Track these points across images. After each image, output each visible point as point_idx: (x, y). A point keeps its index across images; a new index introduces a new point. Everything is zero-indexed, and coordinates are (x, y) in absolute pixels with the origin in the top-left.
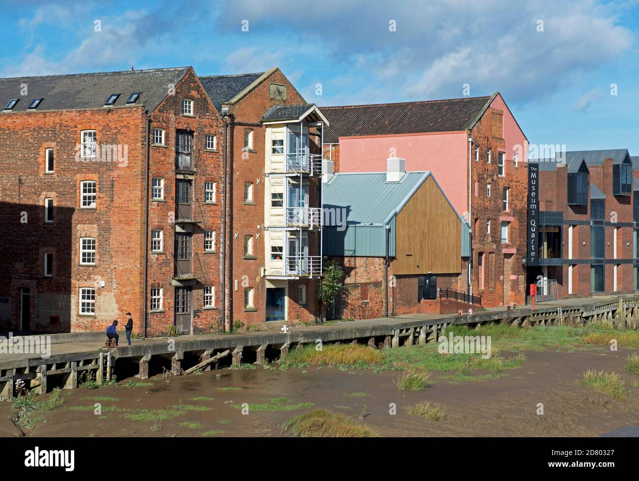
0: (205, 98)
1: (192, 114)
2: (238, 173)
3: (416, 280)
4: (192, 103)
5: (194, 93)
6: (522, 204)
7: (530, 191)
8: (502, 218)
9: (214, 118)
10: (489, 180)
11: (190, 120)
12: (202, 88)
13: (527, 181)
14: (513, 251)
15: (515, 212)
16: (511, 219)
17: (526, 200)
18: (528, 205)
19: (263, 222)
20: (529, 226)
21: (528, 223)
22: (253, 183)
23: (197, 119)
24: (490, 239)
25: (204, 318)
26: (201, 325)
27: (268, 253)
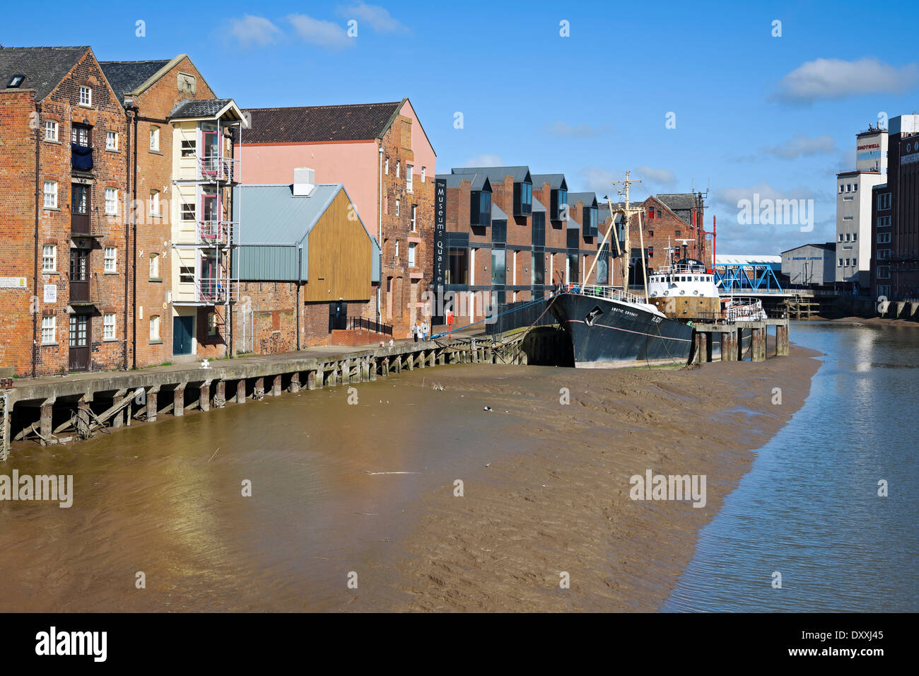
0: (105, 87)
1: (89, 105)
2: (143, 179)
3: (327, 307)
4: (90, 91)
5: (93, 79)
6: (429, 223)
7: (437, 210)
8: (411, 239)
9: (116, 111)
10: (398, 197)
11: (88, 112)
12: (102, 74)
13: (433, 198)
14: (420, 275)
15: (424, 233)
16: (418, 240)
17: (433, 219)
18: (436, 226)
19: (170, 238)
20: (436, 249)
21: (435, 245)
22: (159, 191)
23: (97, 111)
24: (398, 262)
25: (104, 353)
26: (100, 361)
27: (176, 274)
